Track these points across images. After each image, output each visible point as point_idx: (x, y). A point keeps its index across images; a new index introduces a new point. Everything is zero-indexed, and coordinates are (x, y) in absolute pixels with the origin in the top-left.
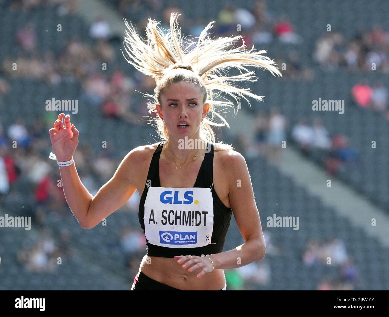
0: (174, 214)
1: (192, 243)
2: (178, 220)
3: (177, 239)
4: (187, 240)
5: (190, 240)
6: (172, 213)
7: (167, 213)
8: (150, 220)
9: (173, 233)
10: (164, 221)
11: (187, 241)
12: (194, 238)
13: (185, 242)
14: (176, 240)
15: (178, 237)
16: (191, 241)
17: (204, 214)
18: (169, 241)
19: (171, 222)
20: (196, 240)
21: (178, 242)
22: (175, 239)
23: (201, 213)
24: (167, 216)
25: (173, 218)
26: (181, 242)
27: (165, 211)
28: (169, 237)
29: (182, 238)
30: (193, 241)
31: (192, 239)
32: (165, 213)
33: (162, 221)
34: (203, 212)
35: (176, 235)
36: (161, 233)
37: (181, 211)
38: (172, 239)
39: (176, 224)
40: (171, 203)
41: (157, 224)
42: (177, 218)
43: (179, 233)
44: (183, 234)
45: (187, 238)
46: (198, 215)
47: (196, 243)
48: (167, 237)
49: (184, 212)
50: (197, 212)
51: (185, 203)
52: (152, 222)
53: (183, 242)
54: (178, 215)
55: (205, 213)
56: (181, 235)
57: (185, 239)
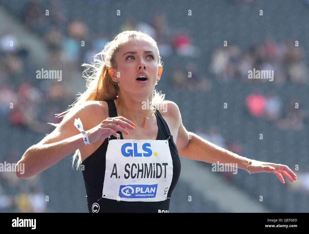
0: (136, 168)
1: (151, 197)
2: (140, 173)
3: (138, 192)
4: (147, 193)
5: (150, 193)
6: (134, 167)
7: (129, 167)
8: (113, 174)
9: (134, 187)
10: (127, 175)
11: (146, 195)
12: (154, 192)
13: (145, 195)
14: (137, 194)
15: (139, 191)
16: (151, 195)
17: (164, 166)
18: (130, 195)
19: (133, 175)
20: (155, 194)
21: (139, 195)
22: (136, 192)
23: (162, 165)
24: (130, 170)
25: (135, 171)
26: (142, 195)
27: (128, 165)
28: (130, 191)
29: (143, 191)
30: (152, 195)
31: (152, 193)
32: (128, 167)
33: (125, 175)
34: (163, 164)
35: (137, 188)
36: (122, 187)
37: (142, 164)
38: (133, 192)
39: (138, 177)
40: (132, 156)
41: (119, 178)
42: (139, 171)
43: (140, 186)
44: (144, 187)
45: (147, 191)
46: (159, 167)
47: (154, 196)
48: (127, 191)
49: (146, 165)
50: (158, 164)
51: (145, 155)
52: (114, 176)
53: (143, 195)
54: (141, 168)
55: (165, 164)
56: (142, 188)
57: (145, 192)
